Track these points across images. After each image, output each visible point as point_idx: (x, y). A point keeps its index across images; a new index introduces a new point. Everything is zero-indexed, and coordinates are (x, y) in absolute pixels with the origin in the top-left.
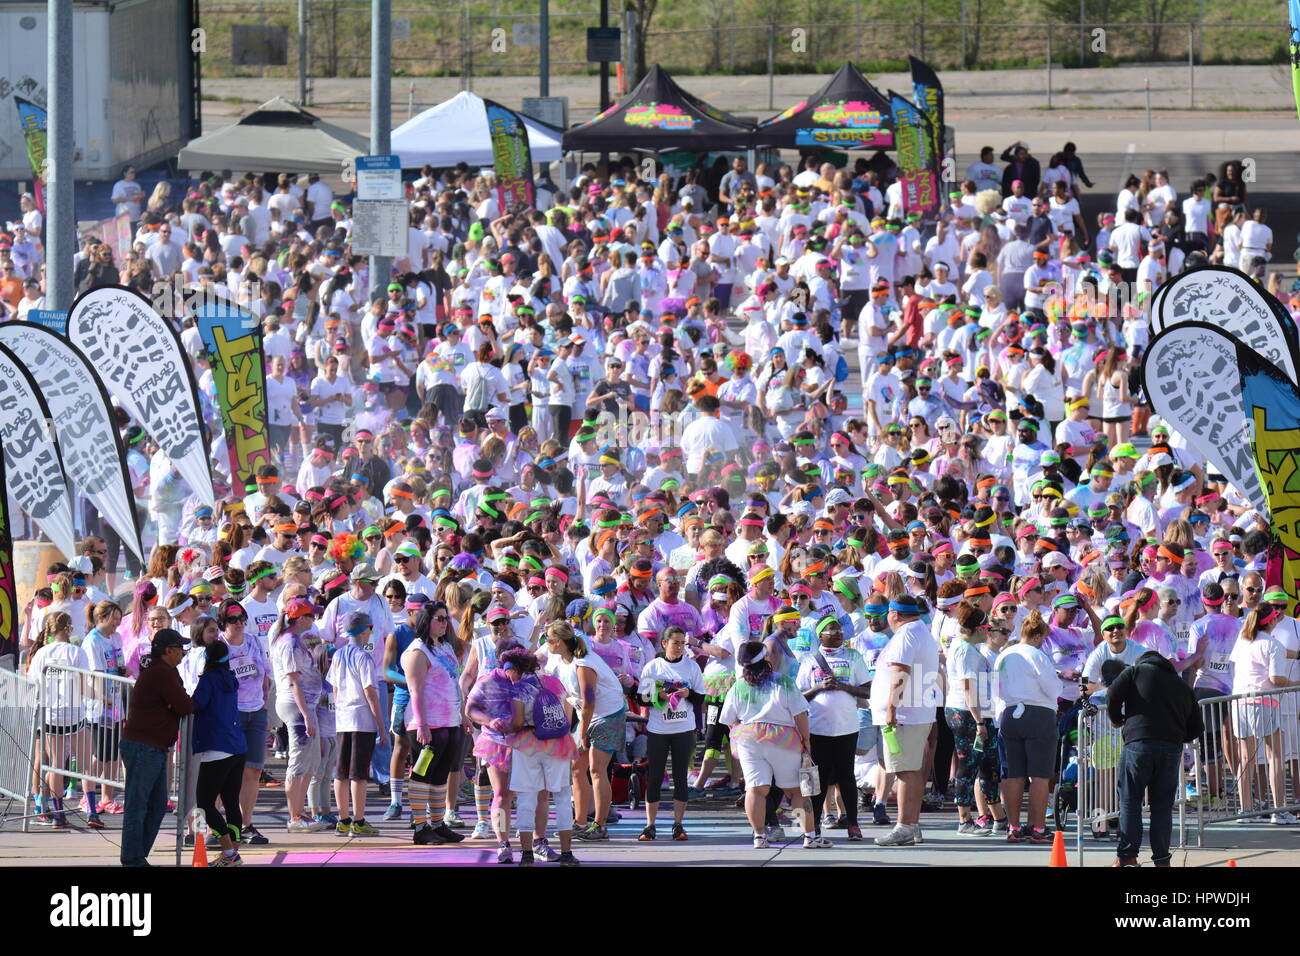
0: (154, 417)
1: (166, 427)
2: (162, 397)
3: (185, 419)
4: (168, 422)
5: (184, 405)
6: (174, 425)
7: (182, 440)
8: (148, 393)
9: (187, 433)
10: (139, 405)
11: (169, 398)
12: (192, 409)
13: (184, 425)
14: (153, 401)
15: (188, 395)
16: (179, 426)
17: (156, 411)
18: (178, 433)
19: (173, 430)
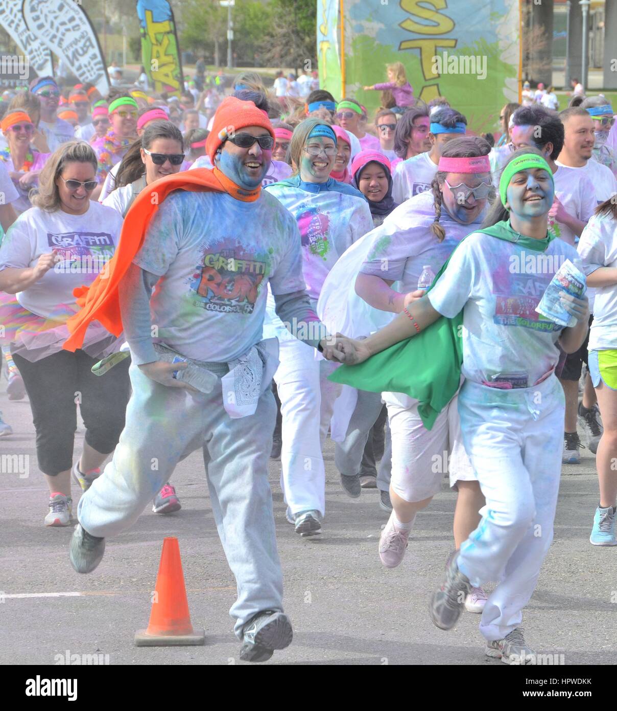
0: (77, 64)
1: (84, 69)
2: (81, 52)
3: (96, 64)
4: (86, 66)
5: (94, 57)
6: (89, 68)
7: (94, 77)
8: (72, 49)
9: (97, 72)
10: (67, 57)
11: (85, 52)
12: (99, 58)
13: (95, 68)
14: (76, 54)
15: (96, 51)
16: (92, 69)
17: (78, 60)
18: (92, 73)
19: (89, 71)
